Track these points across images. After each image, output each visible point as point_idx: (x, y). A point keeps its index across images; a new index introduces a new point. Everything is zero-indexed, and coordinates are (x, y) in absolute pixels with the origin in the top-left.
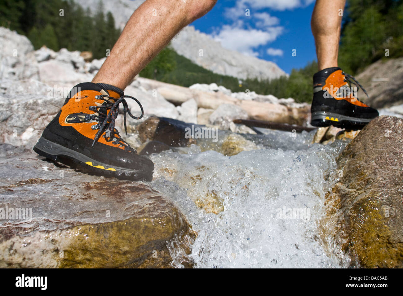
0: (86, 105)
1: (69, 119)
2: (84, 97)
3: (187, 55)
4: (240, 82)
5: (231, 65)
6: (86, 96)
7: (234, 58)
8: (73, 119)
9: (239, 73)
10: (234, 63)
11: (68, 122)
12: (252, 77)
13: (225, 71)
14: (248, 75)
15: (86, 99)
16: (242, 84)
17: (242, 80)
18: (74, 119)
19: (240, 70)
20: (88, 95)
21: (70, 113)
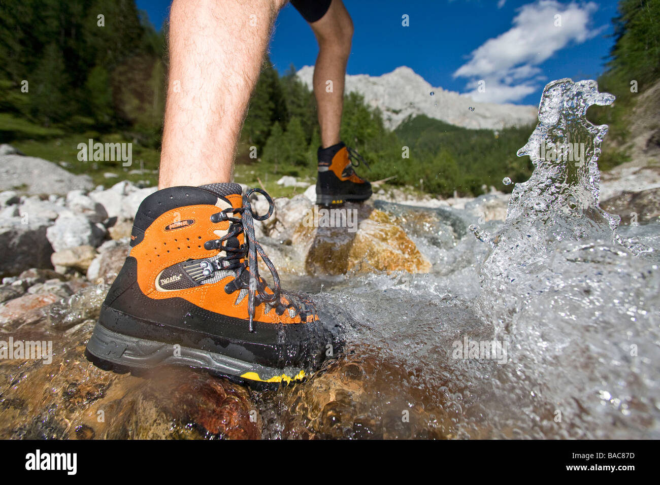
0: (195, 241)
1: (165, 282)
2: (185, 223)
3: (438, 117)
4: (496, 134)
5: (484, 117)
6: (191, 222)
7: (487, 109)
8: (176, 278)
9: (495, 124)
10: (488, 114)
11: (165, 287)
12: (509, 126)
13: (480, 125)
14: (506, 124)
15: (193, 226)
16: (499, 135)
17: (498, 131)
18: (179, 278)
19: (496, 120)
20: (192, 218)
21: (163, 267)
